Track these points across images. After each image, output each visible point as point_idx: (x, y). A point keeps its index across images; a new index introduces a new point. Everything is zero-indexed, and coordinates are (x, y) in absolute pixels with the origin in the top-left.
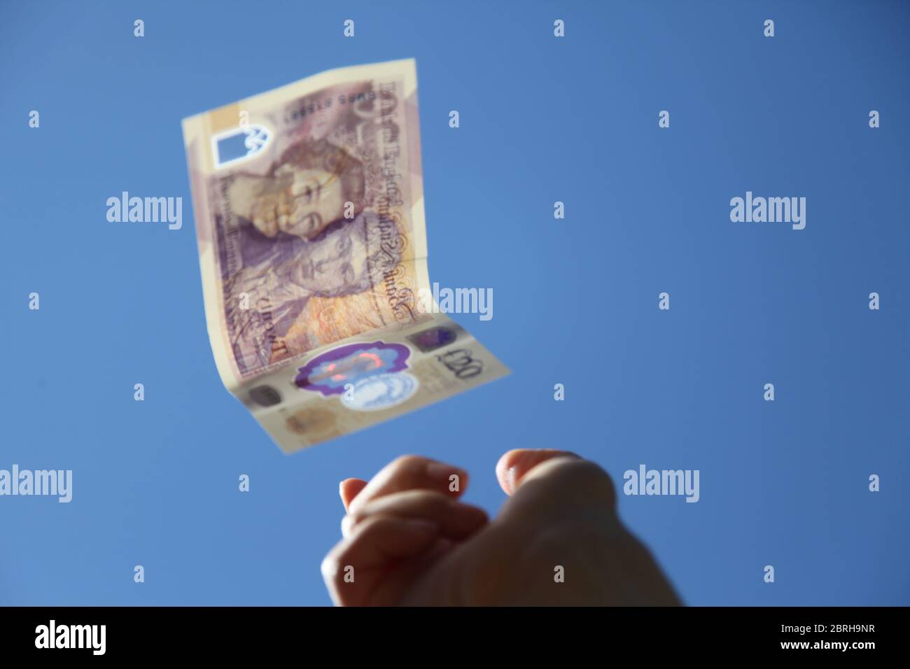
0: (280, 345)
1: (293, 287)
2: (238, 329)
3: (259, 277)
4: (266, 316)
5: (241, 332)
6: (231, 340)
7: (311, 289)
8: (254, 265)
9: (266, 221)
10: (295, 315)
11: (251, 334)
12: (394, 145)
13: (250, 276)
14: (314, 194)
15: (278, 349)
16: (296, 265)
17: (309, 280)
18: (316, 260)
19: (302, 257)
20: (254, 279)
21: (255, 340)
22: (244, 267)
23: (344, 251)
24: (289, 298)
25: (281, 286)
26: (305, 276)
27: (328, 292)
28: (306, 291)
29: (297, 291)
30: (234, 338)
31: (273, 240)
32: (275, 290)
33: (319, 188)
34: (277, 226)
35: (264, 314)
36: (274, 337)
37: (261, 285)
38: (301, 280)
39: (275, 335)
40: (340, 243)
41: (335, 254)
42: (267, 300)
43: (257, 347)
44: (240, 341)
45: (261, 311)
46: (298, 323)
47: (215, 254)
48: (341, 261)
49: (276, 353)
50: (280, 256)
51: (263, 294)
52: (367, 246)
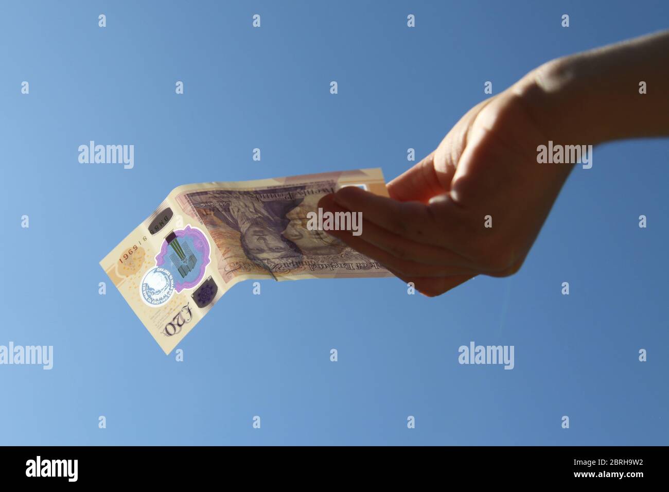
0: (209, 213)
1: (247, 225)
2: (217, 195)
3: (255, 209)
4: (227, 209)
5: (216, 197)
6: (209, 191)
7: (246, 233)
8: (265, 207)
9: (297, 214)
10: (228, 223)
11: (215, 201)
12: (355, 267)
13: (256, 205)
14: (317, 236)
15: (206, 212)
16: (263, 228)
17: (252, 233)
18: (267, 237)
19: (269, 231)
20: (254, 207)
21: (211, 202)
22: (263, 202)
23: (274, 250)
24: (239, 221)
25: (248, 219)
26: (255, 231)
27: (244, 241)
28: (245, 231)
29: (244, 227)
30: (211, 193)
31: (283, 217)
32: (245, 215)
33: (321, 238)
34: (294, 219)
35: (229, 208)
36: (213, 211)
37: (249, 210)
38: (252, 230)
39: (215, 212)
40: (279, 248)
41: (271, 246)
42: (238, 212)
43: (206, 203)
44: (209, 196)
45: (230, 208)
46: (223, 224)
47: (275, 187)
48: (266, 248)
49: (202, 210)
50: (272, 221)
51: (242, 210)
52: (278, 258)
